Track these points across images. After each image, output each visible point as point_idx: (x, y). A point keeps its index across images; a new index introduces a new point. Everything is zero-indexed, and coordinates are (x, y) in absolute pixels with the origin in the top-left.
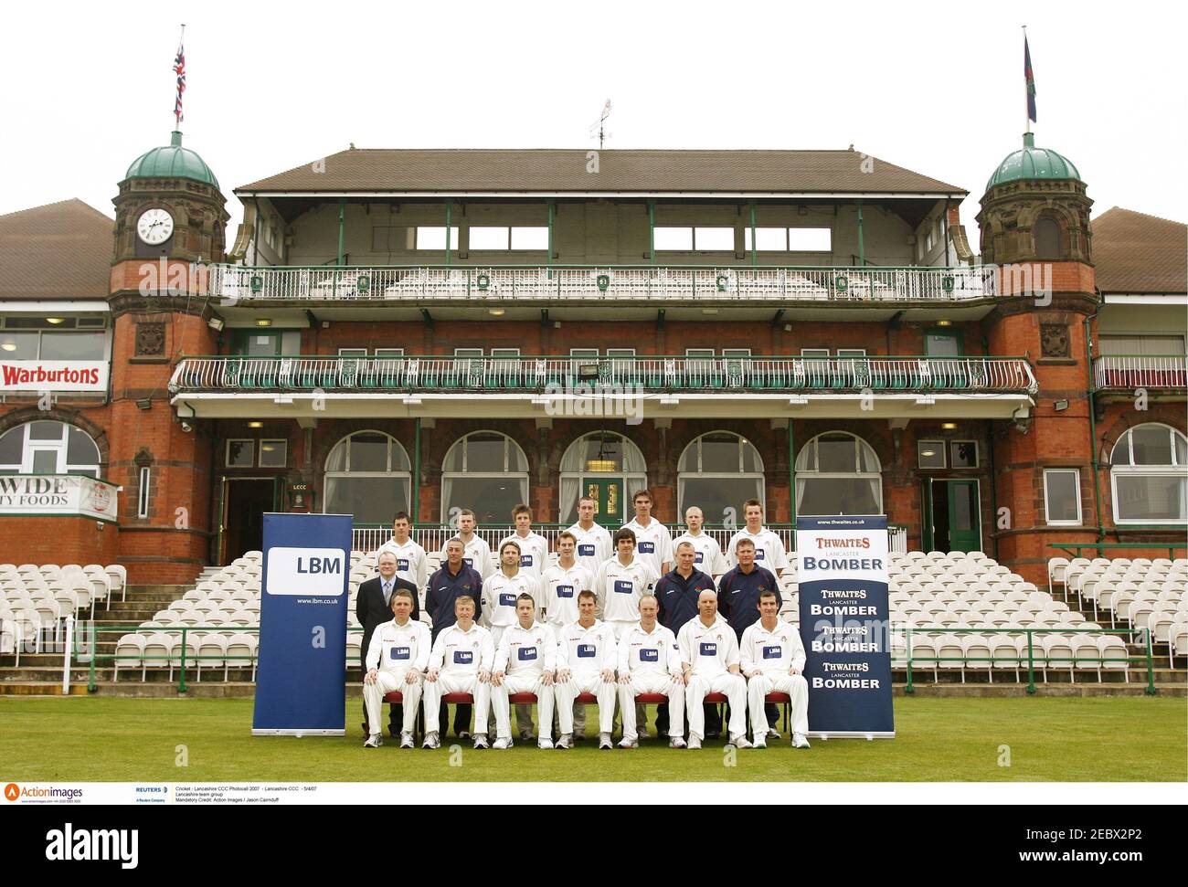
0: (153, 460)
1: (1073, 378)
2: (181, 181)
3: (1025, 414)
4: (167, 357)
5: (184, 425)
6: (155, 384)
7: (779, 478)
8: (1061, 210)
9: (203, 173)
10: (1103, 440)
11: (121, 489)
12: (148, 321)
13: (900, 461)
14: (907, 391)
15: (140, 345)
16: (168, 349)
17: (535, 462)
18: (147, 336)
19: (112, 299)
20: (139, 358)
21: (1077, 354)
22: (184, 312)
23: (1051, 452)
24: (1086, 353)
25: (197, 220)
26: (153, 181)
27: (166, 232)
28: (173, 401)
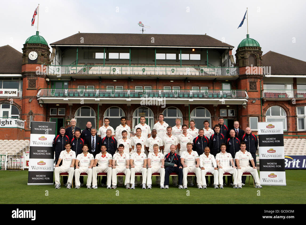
0: (33, 114)
1: (257, 95)
2: (39, 44)
3: (245, 104)
4: (36, 88)
5: (41, 105)
6: (34, 95)
7: (186, 118)
8: (255, 54)
9: (45, 42)
10: (264, 110)
11: (25, 121)
12: (31, 79)
13: (216, 114)
14: (217, 98)
15: (30, 85)
16: (36, 86)
17: (127, 114)
18: (31, 83)
19: (22, 74)
20: (29, 88)
21: (258, 89)
22: (40, 77)
23: (251, 113)
24: (260, 89)
25: (43, 54)
26: (32, 44)
27: (36, 57)
28: (38, 99)
